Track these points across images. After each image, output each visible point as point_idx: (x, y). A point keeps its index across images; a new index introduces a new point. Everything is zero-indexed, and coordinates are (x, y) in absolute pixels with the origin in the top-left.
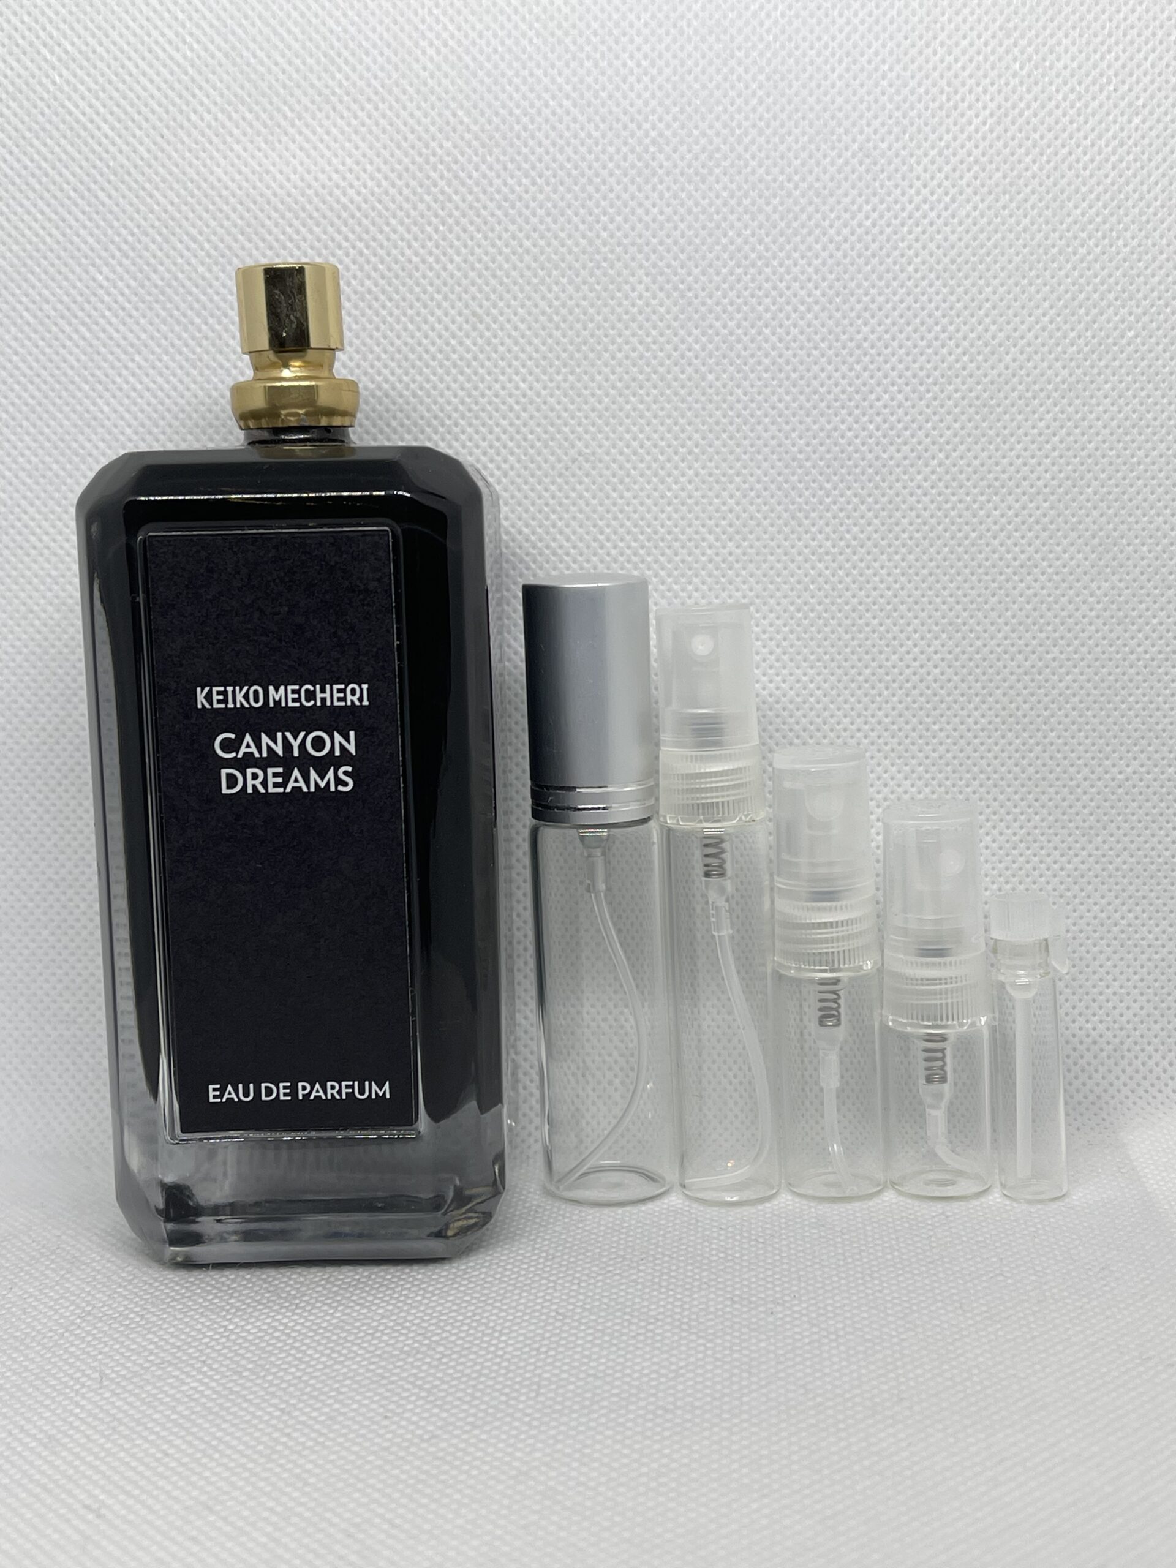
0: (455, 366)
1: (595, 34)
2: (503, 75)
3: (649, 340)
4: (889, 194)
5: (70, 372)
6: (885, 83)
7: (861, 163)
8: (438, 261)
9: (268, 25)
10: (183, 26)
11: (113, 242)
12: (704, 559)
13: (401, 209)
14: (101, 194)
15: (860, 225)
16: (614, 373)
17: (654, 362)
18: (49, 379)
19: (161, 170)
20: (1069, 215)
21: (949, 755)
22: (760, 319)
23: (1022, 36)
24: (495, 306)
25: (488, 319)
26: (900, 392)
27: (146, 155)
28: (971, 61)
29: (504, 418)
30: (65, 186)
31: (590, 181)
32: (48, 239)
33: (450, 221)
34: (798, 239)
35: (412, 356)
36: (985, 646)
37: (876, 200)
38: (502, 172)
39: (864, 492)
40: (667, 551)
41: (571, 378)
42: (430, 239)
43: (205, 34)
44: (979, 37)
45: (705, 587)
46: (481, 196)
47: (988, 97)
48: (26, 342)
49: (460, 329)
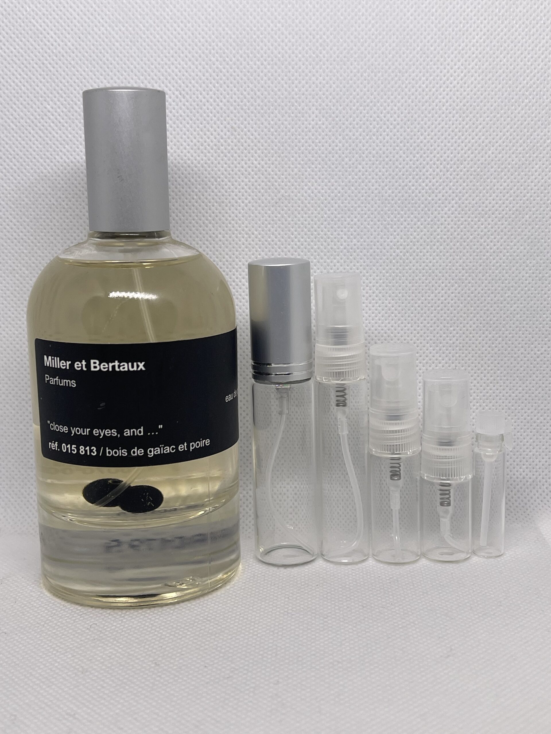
0: (222, 153)
3: (317, 141)
5: (34, 153)
7: (421, 57)
8: (215, 101)
11: (55, 90)
12: (342, 247)
13: (197, 75)
14: (49, 65)
15: (420, 87)
16: (299, 157)
17: (319, 152)
18: (23, 156)
19: (79, 55)
20: (520, 84)
21: (458, 342)
22: (371, 131)
24: (242, 124)
25: (238, 130)
27: (72, 47)
29: (246, 178)
30: (31, 62)
31: (290, 64)
32: (23, 87)
33: (221, 82)
34: (390, 93)
35: (201, 147)
36: (476, 290)
37: (428, 75)
38: (247, 59)
39: (419, 216)
40: (324, 243)
41: (278, 159)
42: (211, 90)
46: (236, 69)
48: (12, 138)
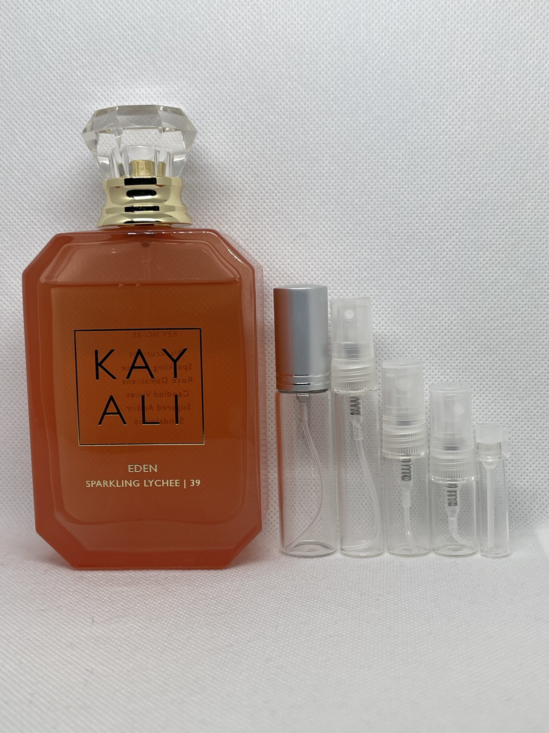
1: (308, 53)
2: (268, 71)
4: (434, 121)
6: (432, 74)
9: (168, 50)
10: (132, 51)
23: (492, 53)
26: (439, 207)
28: (470, 64)
43: (141, 54)
44: (473, 54)
45: (354, 291)
47: (477, 79)
49: (249, 180)
